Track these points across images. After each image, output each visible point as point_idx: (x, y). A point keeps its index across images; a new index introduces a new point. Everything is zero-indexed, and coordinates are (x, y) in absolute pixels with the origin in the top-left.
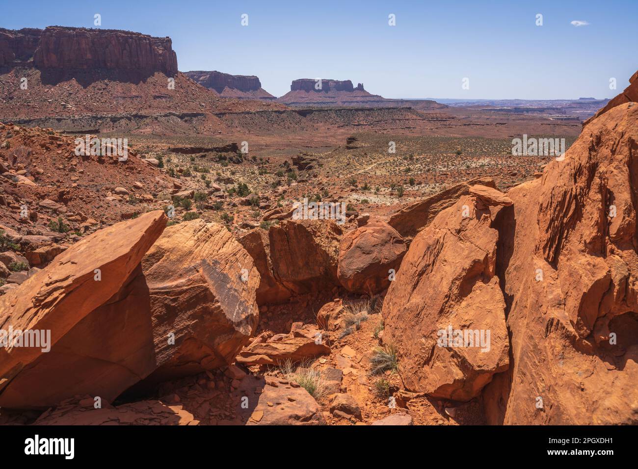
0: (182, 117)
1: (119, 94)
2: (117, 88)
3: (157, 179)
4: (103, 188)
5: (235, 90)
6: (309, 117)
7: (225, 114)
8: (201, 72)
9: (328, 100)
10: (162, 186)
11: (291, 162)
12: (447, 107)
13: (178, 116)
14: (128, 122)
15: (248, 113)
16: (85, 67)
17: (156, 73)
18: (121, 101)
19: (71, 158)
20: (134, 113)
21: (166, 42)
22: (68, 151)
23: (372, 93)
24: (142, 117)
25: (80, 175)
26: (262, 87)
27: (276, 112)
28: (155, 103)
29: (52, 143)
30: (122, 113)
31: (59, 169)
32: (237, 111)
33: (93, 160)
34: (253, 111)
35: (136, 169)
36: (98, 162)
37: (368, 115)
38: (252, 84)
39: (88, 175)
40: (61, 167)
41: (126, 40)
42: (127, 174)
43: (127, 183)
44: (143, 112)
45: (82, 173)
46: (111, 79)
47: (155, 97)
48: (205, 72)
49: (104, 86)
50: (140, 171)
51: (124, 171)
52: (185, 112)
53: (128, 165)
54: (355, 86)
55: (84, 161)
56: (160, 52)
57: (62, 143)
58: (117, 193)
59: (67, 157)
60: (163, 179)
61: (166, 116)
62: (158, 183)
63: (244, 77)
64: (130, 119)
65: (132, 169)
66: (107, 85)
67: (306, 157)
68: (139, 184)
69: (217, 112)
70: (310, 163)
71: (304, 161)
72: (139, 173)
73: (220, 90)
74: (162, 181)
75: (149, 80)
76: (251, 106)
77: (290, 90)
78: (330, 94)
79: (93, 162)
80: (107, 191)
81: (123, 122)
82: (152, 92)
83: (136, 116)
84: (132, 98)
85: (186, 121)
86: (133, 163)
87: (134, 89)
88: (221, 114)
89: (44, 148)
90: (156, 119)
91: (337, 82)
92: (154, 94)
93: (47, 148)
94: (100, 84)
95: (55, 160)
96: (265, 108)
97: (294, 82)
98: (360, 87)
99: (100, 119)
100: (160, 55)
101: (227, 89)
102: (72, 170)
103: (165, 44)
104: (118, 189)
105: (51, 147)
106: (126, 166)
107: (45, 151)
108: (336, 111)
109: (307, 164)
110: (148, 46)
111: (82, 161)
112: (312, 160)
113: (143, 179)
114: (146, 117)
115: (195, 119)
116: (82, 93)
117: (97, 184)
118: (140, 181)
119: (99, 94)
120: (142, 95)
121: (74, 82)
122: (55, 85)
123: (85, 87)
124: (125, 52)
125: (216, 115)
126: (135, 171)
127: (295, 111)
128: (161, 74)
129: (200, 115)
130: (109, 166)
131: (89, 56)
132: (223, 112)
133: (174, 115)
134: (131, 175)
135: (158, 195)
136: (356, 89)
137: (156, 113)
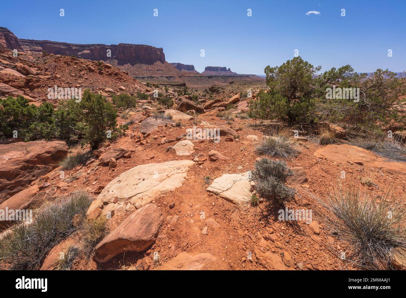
0: (167, 78)
1: (145, 69)
2: (144, 66)
3: (136, 86)
4: (97, 88)
5: (186, 70)
6: (212, 79)
7: (182, 77)
8: (174, 63)
9: (217, 74)
10: (138, 90)
11: (208, 90)
12: (260, 77)
13: (165, 77)
14: (148, 79)
15: (190, 76)
16: (133, 59)
17: (157, 61)
18: (146, 72)
19: (82, 70)
20: (150, 76)
21: (161, 50)
22: (81, 66)
23: (233, 72)
24: (153, 77)
25: (85, 80)
26: (195, 69)
27: (200, 76)
28: (157, 72)
29: (72, 62)
30: (146, 75)
31: (72, 76)
32: (186, 76)
33: (96, 72)
34: (191, 76)
35: (123, 79)
36: (99, 73)
37: (233, 79)
38: (191, 68)
39: (90, 81)
40: (74, 75)
41: (147, 48)
42: (116, 82)
43: (115, 86)
44: (153, 76)
45: (86, 79)
46: (141, 63)
47: (157, 70)
48: (175, 63)
49: (140, 66)
50: (126, 80)
51: (115, 80)
52: (168, 76)
53: (118, 76)
54: (227, 69)
55: (90, 72)
56: (159, 53)
57: (78, 62)
58: (106, 92)
59: (79, 70)
60: (140, 86)
61: (161, 77)
62: (136, 88)
63: (188, 65)
64: (148, 78)
65: (120, 79)
66: (141, 66)
67: (216, 87)
68: (123, 88)
69: (179, 76)
70: (217, 89)
71: (215, 89)
72: (125, 81)
73: (180, 70)
74: (139, 87)
75: (155, 64)
76: (191, 74)
77: (204, 71)
78: (218, 72)
79: (96, 73)
80: (99, 90)
81: (146, 79)
82: (156, 68)
83: (150, 77)
84: (149, 70)
85: (168, 79)
86: (122, 76)
87: (150, 67)
88: (180, 77)
89: (66, 64)
90: (157, 78)
91: (221, 68)
92: (157, 69)
93: (68, 64)
94: (138, 65)
95: (71, 71)
96: (196, 75)
97: (206, 68)
98: (229, 69)
99: (138, 78)
100: (159, 55)
101: (183, 69)
102: (80, 77)
103: (160, 51)
104: (107, 89)
105: (71, 64)
106: (117, 77)
107: (66, 66)
108: (221, 77)
109: (216, 90)
110: (155, 51)
111: (88, 72)
112: (218, 88)
113: (127, 85)
114: (154, 77)
115: (171, 78)
116: (132, 69)
117: (94, 86)
118: (125, 86)
119: (138, 69)
120: (153, 69)
121: (129, 64)
122: (123, 65)
123: (133, 66)
124: (146, 53)
125: (179, 77)
126: (122, 80)
127: (207, 76)
128: (160, 62)
129: (173, 77)
130: (106, 76)
131: (134, 55)
132: (181, 76)
133: (164, 77)
134: (120, 82)
135: (134, 94)
136: (228, 70)
137: (158, 76)
